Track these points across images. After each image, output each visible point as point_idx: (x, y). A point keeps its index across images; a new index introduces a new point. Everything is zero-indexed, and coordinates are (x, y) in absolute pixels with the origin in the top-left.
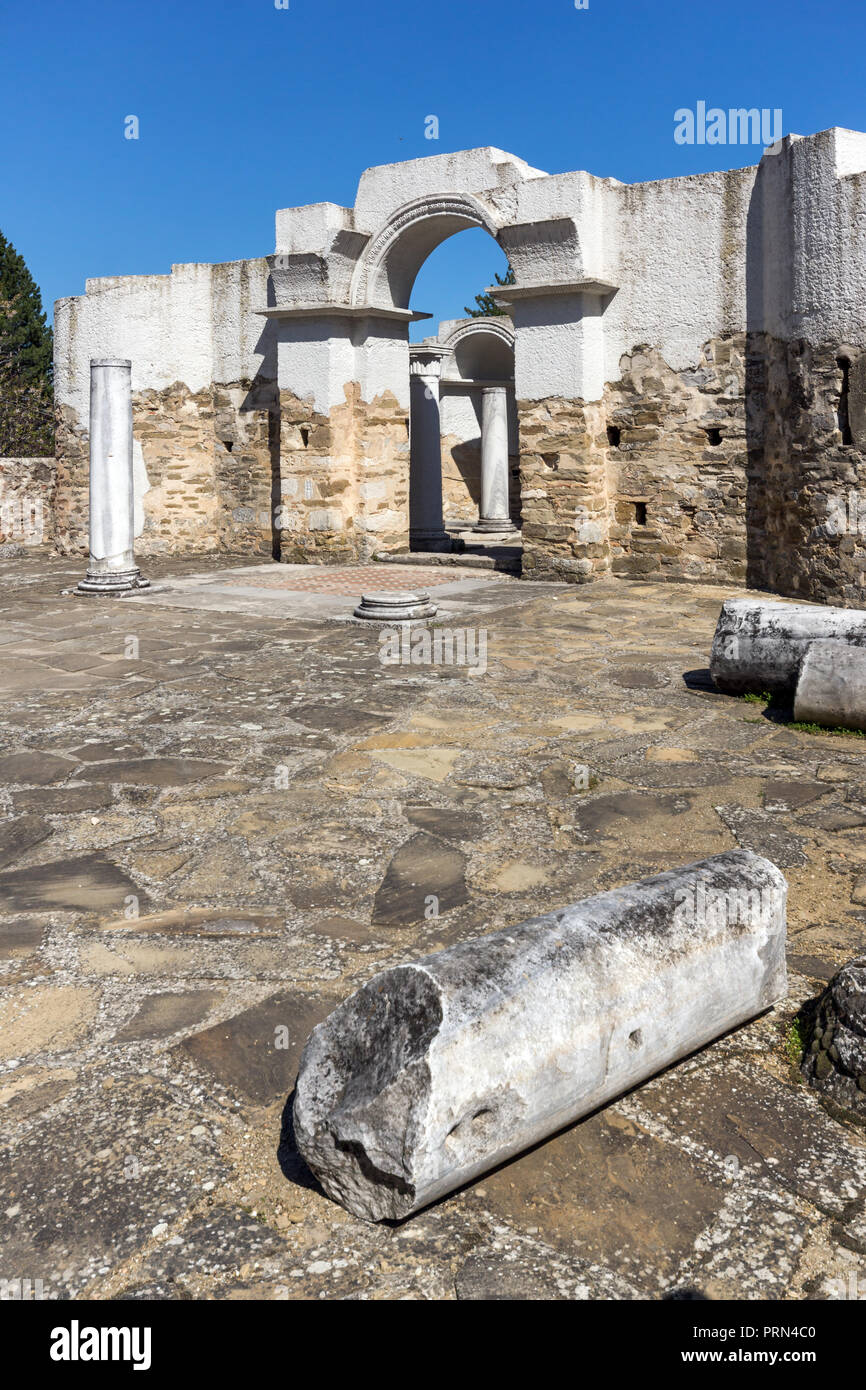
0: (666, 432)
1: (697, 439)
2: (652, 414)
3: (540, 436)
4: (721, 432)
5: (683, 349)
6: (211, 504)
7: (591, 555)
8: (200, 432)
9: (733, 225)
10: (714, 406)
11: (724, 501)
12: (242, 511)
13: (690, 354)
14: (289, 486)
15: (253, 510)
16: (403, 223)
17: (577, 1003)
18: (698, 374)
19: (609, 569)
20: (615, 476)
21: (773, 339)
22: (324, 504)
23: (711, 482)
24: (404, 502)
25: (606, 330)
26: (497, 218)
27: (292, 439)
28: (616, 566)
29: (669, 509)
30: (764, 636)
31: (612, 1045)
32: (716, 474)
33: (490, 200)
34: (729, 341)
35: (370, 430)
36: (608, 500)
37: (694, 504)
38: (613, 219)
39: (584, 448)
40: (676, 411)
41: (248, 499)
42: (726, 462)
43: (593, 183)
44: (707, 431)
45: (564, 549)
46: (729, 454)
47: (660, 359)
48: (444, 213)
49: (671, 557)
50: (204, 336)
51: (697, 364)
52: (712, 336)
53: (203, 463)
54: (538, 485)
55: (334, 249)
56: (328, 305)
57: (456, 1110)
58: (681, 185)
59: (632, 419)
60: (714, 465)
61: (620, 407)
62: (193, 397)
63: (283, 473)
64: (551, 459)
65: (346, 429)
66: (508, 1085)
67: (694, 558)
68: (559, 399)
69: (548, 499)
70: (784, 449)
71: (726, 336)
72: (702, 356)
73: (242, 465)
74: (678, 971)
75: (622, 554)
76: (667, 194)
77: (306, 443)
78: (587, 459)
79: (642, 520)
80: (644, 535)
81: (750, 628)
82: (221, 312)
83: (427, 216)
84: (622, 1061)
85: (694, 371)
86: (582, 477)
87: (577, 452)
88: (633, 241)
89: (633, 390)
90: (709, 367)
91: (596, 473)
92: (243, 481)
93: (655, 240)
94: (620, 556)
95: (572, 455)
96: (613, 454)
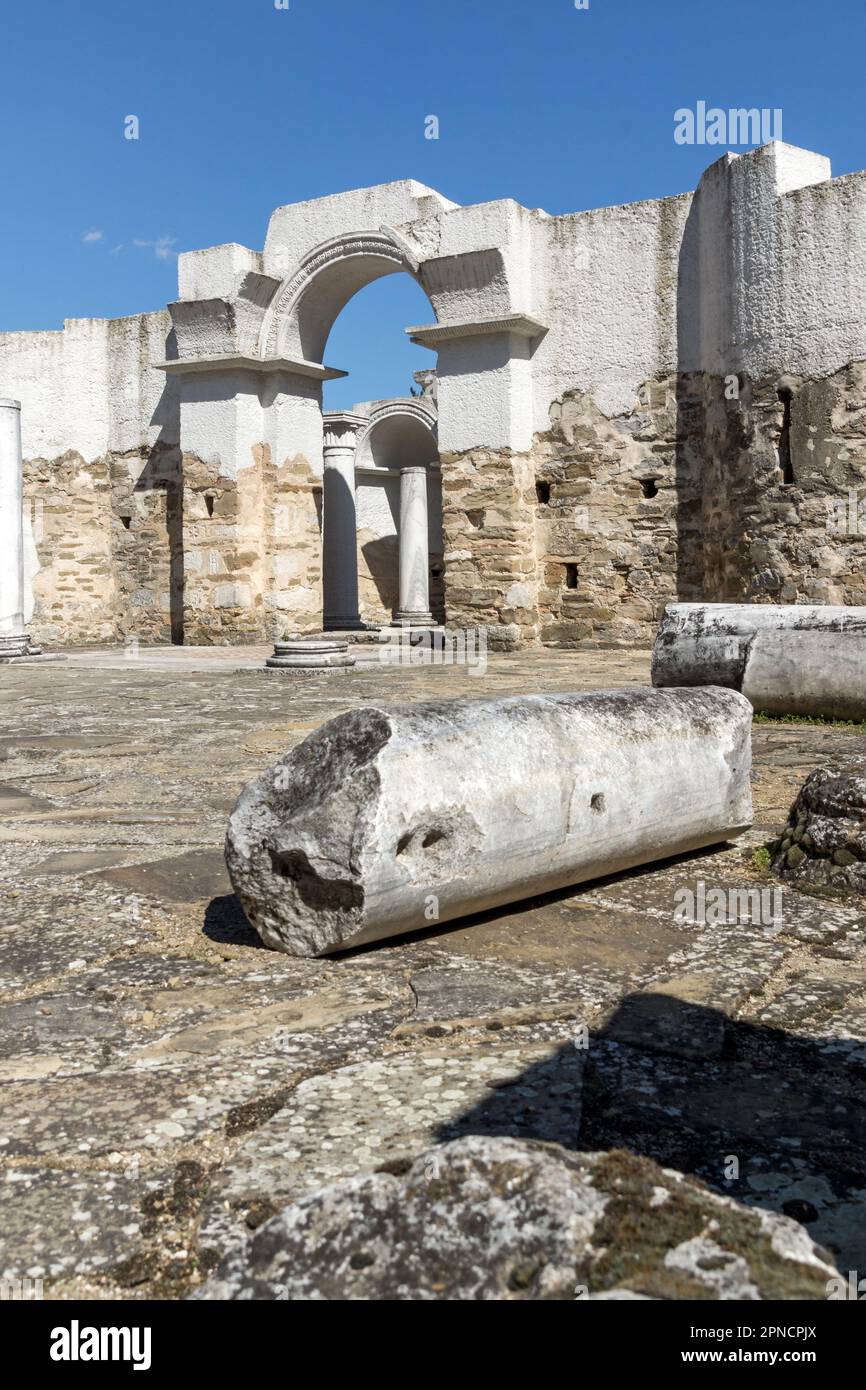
0: (599, 485)
1: (631, 491)
2: (583, 465)
3: (465, 491)
4: (657, 483)
5: (617, 393)
6: (107, 587)
7: (519, 621)
8: (95, 507)
9: (669, 257)
10: (650, 454)
11: (660, 557)
12: (141, 593)
13: (624, 399)
14: (192, 560)
15: (153, 591)
16: (317, 266)
17: (536, 751)
18: (632, 419)
19: (538, 638)
20: (545, 536)
21: (712, 377)
22: (230, 578)
23: (647, 538)
24: (318, 579)
25: (535, 376)
26: (418, 253)
27: (195, 508)
28: (546, 635)
29: (601, 570)
30: (708, 634)
31: (573, 801)
32: (650, 528)
33: (411, 233)
34: (665, 383)
35: (281, 496)
36: (537, 562)
37: (628, 562)
38: (542, 254)
39: (511, 503)
40: (609, 461)
41: (148, 580)
42: (662, 515)
43: (521, 214)
44: (642, 482)
45: (490, 615)
46: (664, 507)
47: (592, 404)
48: (361, 253)
49: (603, 624)
50: (100, 399)
51: (632, 408)
52: (647, 378)
53: (98, 541)
54: (463, 545)
55: (242, 294)
56: (235, 356)
57: (408, 816)
58: (613, 215)
59: (563, 472)
60: (649, 519)
61: (548, 459)
62: (87, 468)
63: (186, 546)
64: (476, 516)
65: (255, 496)
66: (464, 807)
67: (628, 621)
68: (485, 449)
69: (474, 560)
70: (723, 495)
71: (662, 377)
72: (637, 399)
73: (141, 542)
74: (642, 750)
75: (552, 621)
76: (599, 225)
77: (211, 511)
78: (515, 515)
79: (573, 582)
80: (576, 599)
81: (693, 627)
82: (118, 373)
83: (342, 257)
84: (584, 822)
85: (628, 417)
86: (510, 535)
87: (504, 507)
88: (563, 277)
89: (563, 440)
90: (644, 411)
91: (524, 532)
92: (142, 559)
93: (587, 275)
94: (550, 623)
95: (498, 510)
96: (543, 511)
